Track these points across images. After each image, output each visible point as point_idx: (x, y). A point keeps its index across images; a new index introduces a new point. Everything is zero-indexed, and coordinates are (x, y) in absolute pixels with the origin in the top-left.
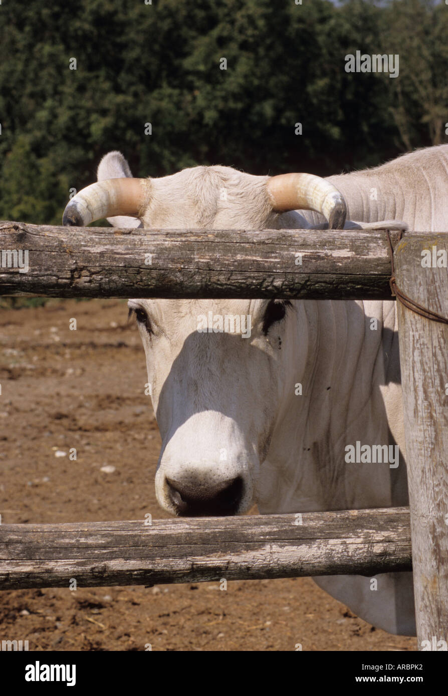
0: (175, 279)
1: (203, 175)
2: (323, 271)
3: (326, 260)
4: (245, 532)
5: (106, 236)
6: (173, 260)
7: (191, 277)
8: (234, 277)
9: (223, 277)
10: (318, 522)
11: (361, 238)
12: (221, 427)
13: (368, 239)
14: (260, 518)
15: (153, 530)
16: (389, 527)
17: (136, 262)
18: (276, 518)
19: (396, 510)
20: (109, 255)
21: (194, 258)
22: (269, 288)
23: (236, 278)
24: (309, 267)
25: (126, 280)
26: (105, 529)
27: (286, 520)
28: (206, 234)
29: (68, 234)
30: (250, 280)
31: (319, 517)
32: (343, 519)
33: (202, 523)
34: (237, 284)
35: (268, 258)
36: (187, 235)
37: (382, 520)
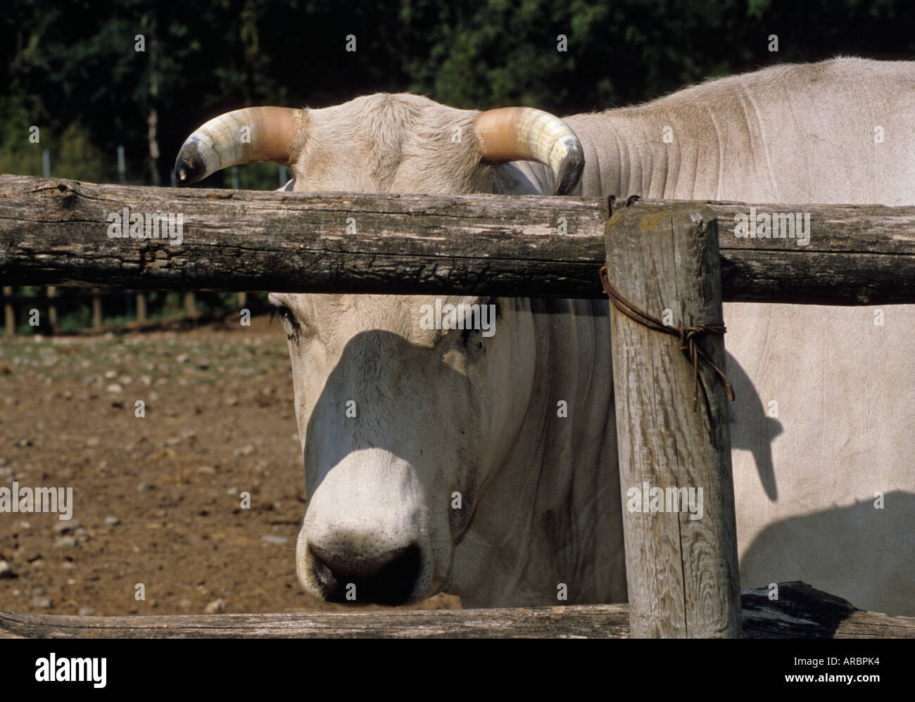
0: (291, 264)
1: (383, 106)
2: (508, 255)
3: (513, 240)
4: (395, 634)
5: (194, 200)
6: (288, 237)
7: (315, 262)
8: (377, 263)
9: (362, 262)
10: (505, 623)
11: (569, 207)
12: (391, 473)
13: (579, 209)
14: (420, 615)
15: (262, 628)
16: (608, 632)
17: (234, 239)
18: (444, 615)
19: (622, 607)
20: (195, 228)
21: (319, 235)
22: (430, 279)
23: (380, 264)
24: (489, 249)
25: (220, 265)
26: (193, 625)
27: (457, 619)
28: (341, 200)
29: (138, 198)
30: (401, 268)
31: (507, 615)
32: (541, 619)
33: (334, 619)
34: (382, 273)
35: (427, 235)
36: (313, 201)
37: (598, 622)
